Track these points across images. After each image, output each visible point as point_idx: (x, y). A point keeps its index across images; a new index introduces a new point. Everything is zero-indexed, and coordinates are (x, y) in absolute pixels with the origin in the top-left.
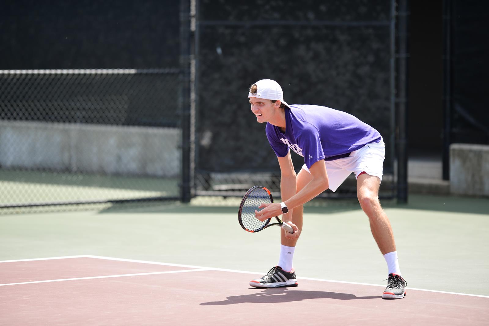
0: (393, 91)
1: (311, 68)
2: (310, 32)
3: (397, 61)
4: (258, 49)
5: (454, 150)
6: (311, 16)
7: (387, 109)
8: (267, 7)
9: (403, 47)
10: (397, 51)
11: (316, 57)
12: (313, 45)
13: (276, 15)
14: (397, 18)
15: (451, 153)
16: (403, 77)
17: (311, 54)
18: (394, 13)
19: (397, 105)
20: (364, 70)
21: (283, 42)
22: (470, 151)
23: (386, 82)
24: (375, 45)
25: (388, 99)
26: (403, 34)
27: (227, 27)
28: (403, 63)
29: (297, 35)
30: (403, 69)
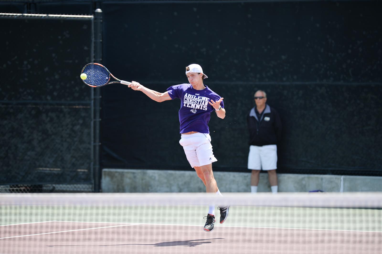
0: (92, 139)
1: (48, 126)
2: (48, 107)
3: (95, 123)
4: (20, 116)
5: (105, 172)
6: (49, 98)
7: (89, 149)
8: (25, 93)
9: (98, 115)
10: (95, 117)
11: (51, 120)
12: (50, 114)
13: (30, 97)
14: (95, 99)
15: (103, 174)
16: (98, 131)
17: (49, 119)
18: (93, 97)
19: (95, 147)
20: (77, 128)
21: (33, 112)
22: (116, 172)
23: (89, 134)
24: (83, 114)
25: (90, 143)
26: (98, 108)
27: (3, 104)
28: (98, 124)
29: (41, 108)
30: (98, 127)
